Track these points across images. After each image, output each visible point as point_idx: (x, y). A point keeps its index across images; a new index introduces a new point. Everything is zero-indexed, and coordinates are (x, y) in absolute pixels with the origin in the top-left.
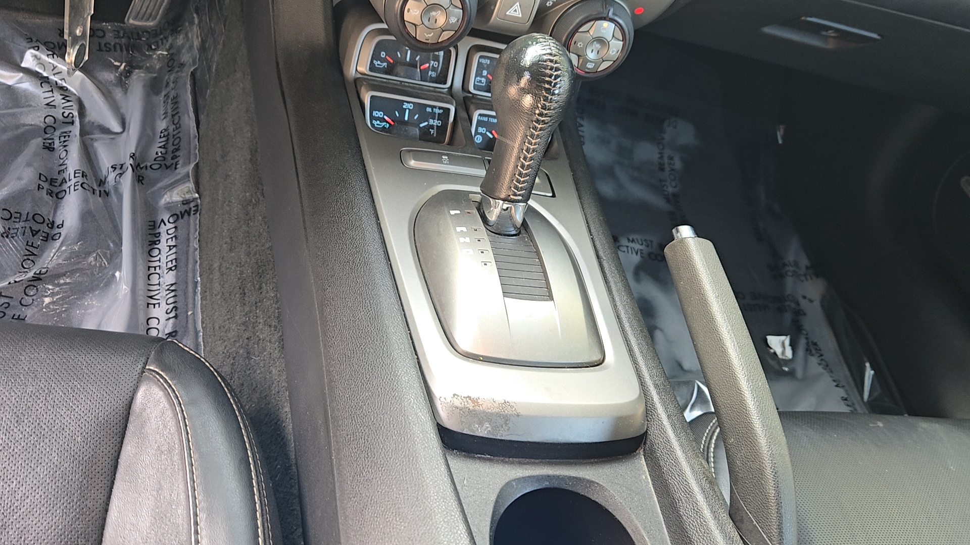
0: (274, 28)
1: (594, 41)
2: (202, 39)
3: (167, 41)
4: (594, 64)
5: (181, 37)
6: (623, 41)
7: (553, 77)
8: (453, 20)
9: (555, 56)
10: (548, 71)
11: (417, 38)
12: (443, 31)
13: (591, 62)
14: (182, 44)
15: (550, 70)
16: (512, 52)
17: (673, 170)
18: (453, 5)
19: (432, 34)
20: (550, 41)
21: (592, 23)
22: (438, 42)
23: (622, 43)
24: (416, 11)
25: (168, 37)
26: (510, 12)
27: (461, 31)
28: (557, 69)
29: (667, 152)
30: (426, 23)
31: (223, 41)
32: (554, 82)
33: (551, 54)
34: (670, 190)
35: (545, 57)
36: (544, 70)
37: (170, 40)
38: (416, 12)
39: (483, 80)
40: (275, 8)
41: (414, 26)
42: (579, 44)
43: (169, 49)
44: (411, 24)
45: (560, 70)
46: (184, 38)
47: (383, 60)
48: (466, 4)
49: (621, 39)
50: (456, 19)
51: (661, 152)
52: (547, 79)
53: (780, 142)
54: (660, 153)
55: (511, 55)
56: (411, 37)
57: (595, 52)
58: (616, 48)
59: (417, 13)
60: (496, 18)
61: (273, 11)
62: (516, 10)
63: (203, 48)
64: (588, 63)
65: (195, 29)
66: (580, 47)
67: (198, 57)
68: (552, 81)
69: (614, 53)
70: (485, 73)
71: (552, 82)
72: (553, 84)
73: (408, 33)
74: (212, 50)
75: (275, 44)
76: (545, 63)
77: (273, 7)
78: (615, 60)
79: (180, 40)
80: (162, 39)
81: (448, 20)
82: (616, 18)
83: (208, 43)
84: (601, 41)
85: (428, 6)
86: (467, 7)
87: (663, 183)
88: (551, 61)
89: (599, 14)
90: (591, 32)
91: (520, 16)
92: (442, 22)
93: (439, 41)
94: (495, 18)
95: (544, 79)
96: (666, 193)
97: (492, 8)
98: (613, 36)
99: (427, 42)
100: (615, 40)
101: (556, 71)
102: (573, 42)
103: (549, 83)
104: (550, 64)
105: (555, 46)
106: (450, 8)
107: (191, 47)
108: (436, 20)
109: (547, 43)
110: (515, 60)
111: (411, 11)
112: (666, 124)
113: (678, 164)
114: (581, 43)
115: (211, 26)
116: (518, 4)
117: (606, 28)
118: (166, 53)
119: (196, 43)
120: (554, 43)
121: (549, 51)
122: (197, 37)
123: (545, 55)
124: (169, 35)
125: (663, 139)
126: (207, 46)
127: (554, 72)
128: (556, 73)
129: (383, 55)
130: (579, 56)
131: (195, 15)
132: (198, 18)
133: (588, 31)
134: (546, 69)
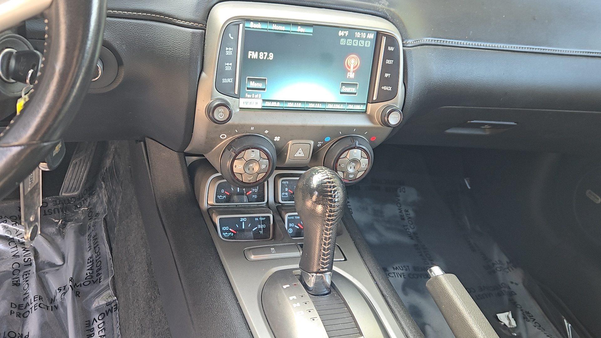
0: (153, 187)
1: (351, 162)
2: (108, 197)
3: (87, 201)
4: (353, 175)
5: (95, 197)
6: (368, 158)
7: (333, 192)
8: (263, 167)
9: (331, 179)
10: (329, 189)
11: (243, 181)
12: (259, 174)
13: (351, 174)
14: (96, 201)
15: (330, 188)
16: (304, 181)
17: (410, 218)
18: (262, 158)
19: (252, 177)
20: (326, 170)
21: (347, 151)
22: (256, 181)
23: (367, 159)
24: (240, 166)
25: (87, 199)
26: (297, 155)
27: (269, 172)
28: (334, 187)
29: (403, 208)
30: (247, 171)
31: (122, 196)
32: (334, 195)
33: (328, 178)
34: (411, 230)
35: (325, 181)
36: (326, 189)
37: (88, 200)
38: (240, 167)
39: (286, 194)
40: (152, 174)
41: (240, 175)
42: (342, 165)
43: (88, 206)
44: (238, 174)
45: (336, 187)
46: (97, 198)
47: (223, 194)
48: (270, 156)
49: (367, 158)
50: (265, 166)
51: (399, 208)
52: (329, 194)
53: (469, 188)
55: (303, 183)
56: (240, 181)
57: (353, 168)
58: (365, 163)
59: (241, 167)
60: (289, 160)
61: (151, 177)
62: (299, 154)
63: (109, 202)
64: (350, 175)
65: (103, 191)
66: (343, 167)
67: (107, 208)
68: (333, 194)
69: (364, 166)
70: (287, 189)
71: (333, 195)
72: (333, 196)
73: (238, 179)
74: (115, 203)
75: (155, 196)
76: (326, 185)
77: (150, 174)
78: (365, 170)
79: (95, 199)
80: (83, 201)
81: (261, 167)
82: (361, 146)
83: (112, 199)
84: (355, 161)
85: (247, 162)
86: (271, 157)
87: (406, 227)
88: (329, 182)
89: (350, 146)
90: (348, 157)
91: (303, 155)
92: (256, 168)
93: (257, 180)
94: (288, 159)
95: (327, 194)
96: (409, 233)
97: (285, 154)
98: (362, 156)
99: (250, 182)
100: (363, 159)
101: (333, 188)
102: (338, 165)
103: (331, 196)
104: (329, 184)
105: (330, 172)
106: (260, 160)
107: (102, 202)
108: (253, 168)
109: (324, 172)
110: (307, 186)
111: (237, 166)
112: (398, 191)
113: (412, 214)
114: (343, 165)
115: (113, 188)
116: (300, 149)
117: (356, 153)
118: (87, 209)
119: (105, 199)
120: (328, 171)
121: (327, 177)
122: (105, 195)
123: (324, 179)
124: (87, 197)
125: (399, 200)
126: (112, 200)
127: (332, 189)
128: (334, 189)
129: (223, 191)
130: (343, 172)
131: (102, 183)
132: (104, 184)
133: (346, 157)
134: (327, 188)
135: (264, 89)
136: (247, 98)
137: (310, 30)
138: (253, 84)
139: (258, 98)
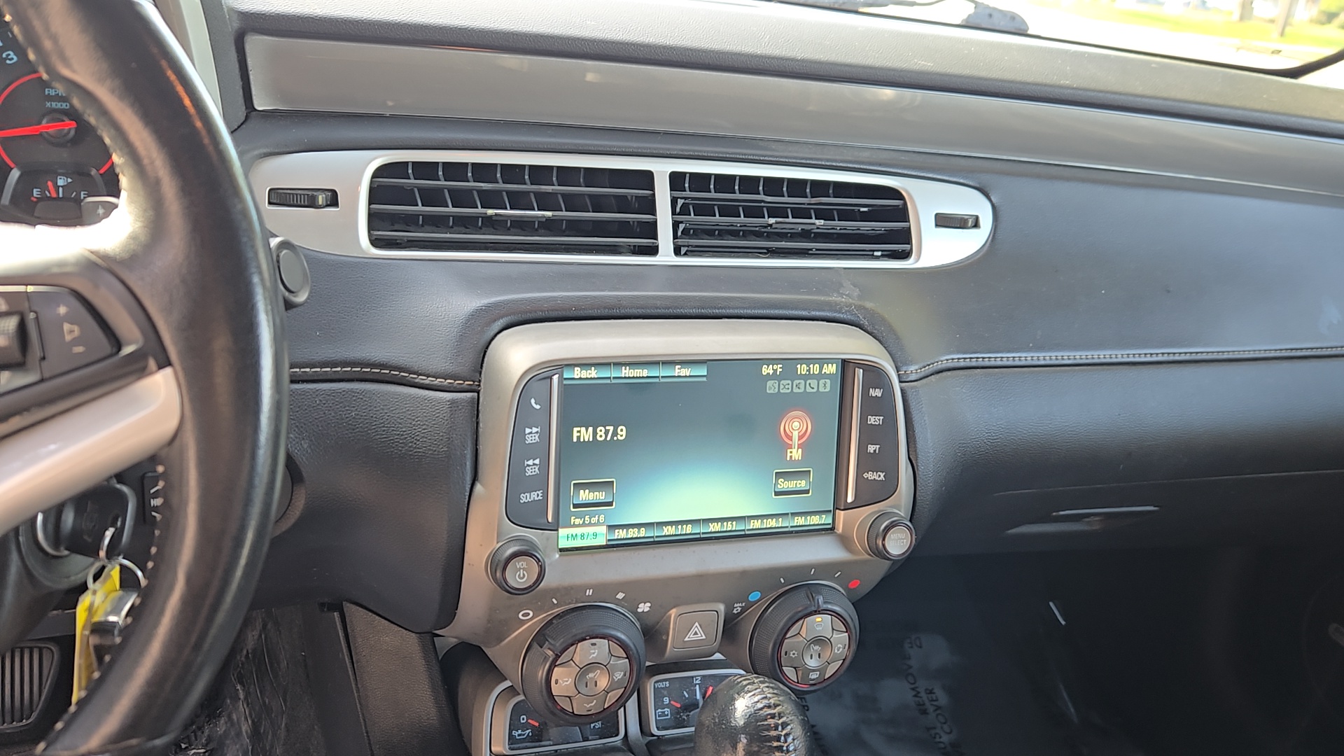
0: (363, 714)
1: (811, 644)
2: (253, 721)
3: (203, 732)
4: (818, 673)
5: (222, 721)
6: (847, 632)
7: (780, 728)
8: (619, 675)
9: (776, 706)
10: (773, 733)
11: (575, 713)
12: (608, 693)
13: (814, 671)
14: (225, 731)
15: (775, 730)
17: (938, 708)
18: (614, 656)
19: (595, 701)
20: (762, 686)
21: (801, 622)
22: (604, 709)
23: (846, 634)
24: (566, 679)
25: (203, 726)
26: (690, 637)
27: (632, 686)
28: (784, 725)
29: (922, 685)
30: (583, 690)
31: (286, 724)
32: (786, 745)
33: (769, 707)
34: (945, 738)
35: (760, 705)
36: (767, 733)
37: (207, 732)
38: (567, 681)
39: (667, 710)
40: (360, 686)
41: (568, 699)
42: (792, 653)
43: (207, 745)
44: (563, 698)
45: (789, 725)
46: (226, 723)
47: (524, 727)
48: (632, 650)
49: (845, 630)
50: (622, 673)
51: (913, 686)
52: (775, 744)
53: (1063, 623)
54: (913, 689)
56: (567, 714)
57: (815, 656)
58: (841, 642)
59: (569, 682)
60: (672, 649)
61: (358, 691)
62: (694, 634)
63: (256, 734)
64: (811, 674)
65: (241, 706)
66: (793, 656)
67: (250, 748)
68: (782, 744)
69: (841, 650)
70: (666, 700)
71: (783, 746)
72: (785, 748)
73: (563, 710)
74: (270, 737)
75: (368, 736)
76: (766, 723)
77: (356, 685)
78: (844, 658)
79: (221, 727)
80: (194, 732)
81: (613, 678)
82: (830, 607)
83: (263, 728)
84: (820, 641)
85: (581, 669)
86: (633, 653)
87: (933, 732)
88: (773, 716)
89: (806, 608)
90: (803, 633)
91: (704, 637)
92: (603, 683)
93: (605, 707)
94: (670, 648)
95: (771, 746)
96: (942, 746)
97: (664, 638)
98: (833, 629)
99: (590, 713)
100: (837, 635)
101: (783, 729)
102: (783, 653)
103: (778, 739)
104: (771, 722)
105: (771, 691)
106: (611, 662)
107: (239, 734)
108: (596, 682)
109: (758, 690)
111: (560, 681)
112: (907, 646)
113: (942, 698)
114: (794, 652)
115: (264, 702)
116: (697, 624)
117: (821, 624)
118: (203, 751)
119: (245, 728)
120: (767, 687)
121: (765, 702)
122: (246, 718)
123: (761, 709)
124: (204, 723)
125: (910, 667)
126: (262, 731)
127: (782, 731)
128: (784, 732)
129: (523, 719)
130: (795, 668)
131: (239, 687)
132: (243, 690)
133: (799, 633)
134: (768, 730)
135: (610, 504)
136: (575, 526)
137: (703, 371)
138: (585, 496)
139: (598, 524)
